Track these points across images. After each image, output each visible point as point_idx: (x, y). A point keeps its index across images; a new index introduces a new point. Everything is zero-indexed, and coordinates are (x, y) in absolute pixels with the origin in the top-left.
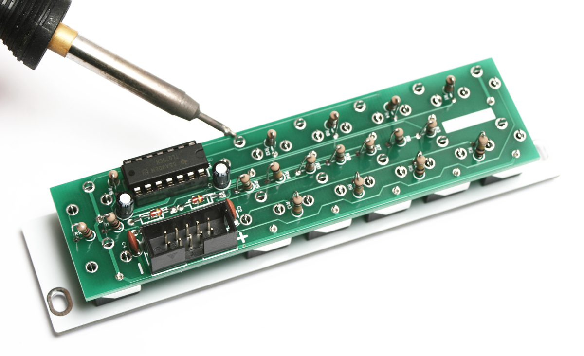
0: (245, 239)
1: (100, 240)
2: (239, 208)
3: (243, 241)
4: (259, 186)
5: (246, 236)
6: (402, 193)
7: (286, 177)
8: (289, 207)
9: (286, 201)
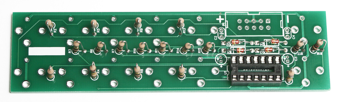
0: (219, 18)
1: (308, 45)
2: (216, 39)
3: (220, 17)
4: (199, 49)
5: (217, 19)
6: (111, 17)
7: (179, 50)
8: (184, 30)
9: (185, 34)
